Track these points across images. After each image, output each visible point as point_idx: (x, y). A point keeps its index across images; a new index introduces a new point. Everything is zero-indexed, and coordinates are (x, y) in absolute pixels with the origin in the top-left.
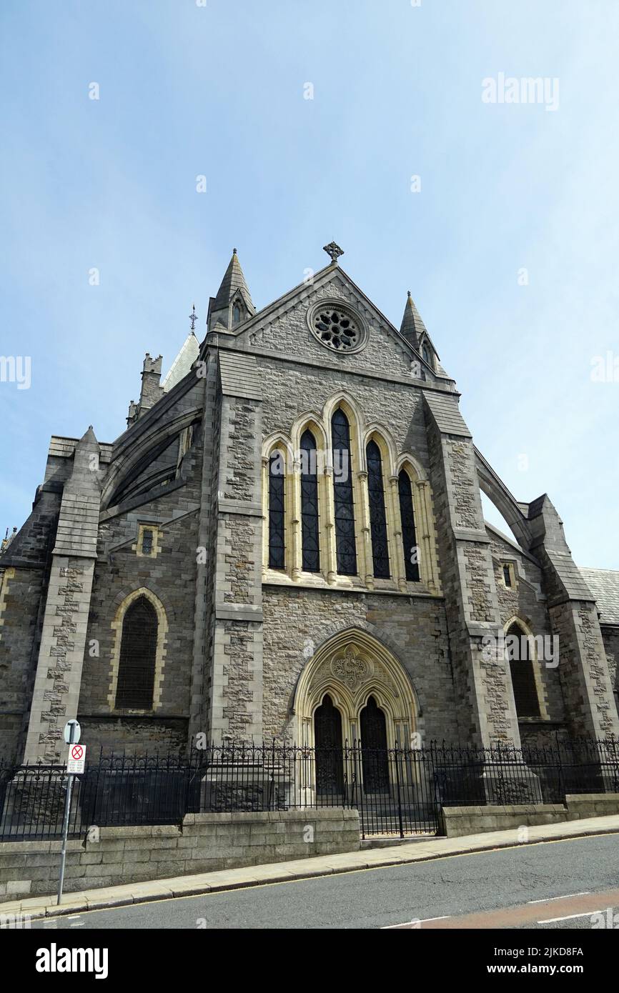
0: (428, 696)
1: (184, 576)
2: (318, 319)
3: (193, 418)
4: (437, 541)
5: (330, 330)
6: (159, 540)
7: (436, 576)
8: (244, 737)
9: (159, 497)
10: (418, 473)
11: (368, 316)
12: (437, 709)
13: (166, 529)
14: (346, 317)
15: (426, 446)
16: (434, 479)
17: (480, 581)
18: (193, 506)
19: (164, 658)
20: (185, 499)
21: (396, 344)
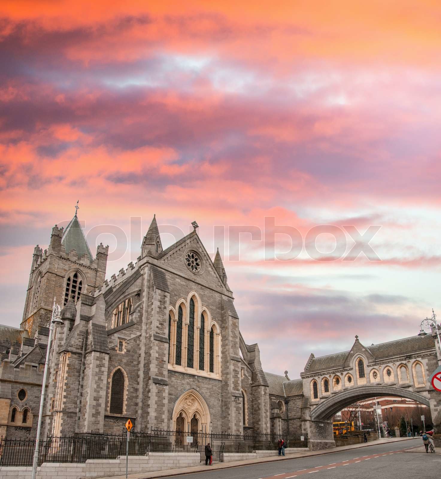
0: (214, 416)
1: (134, 363)
2: (187, 256)
3: (137, 293)
4: (222, 358)
5: (191, 262)
6: (125, 346)
7: (220, 371)
8: (161, 427)
9: (126, 328)
10: (218, 330)
11: (206, 259)
12: (216, 420)
13: (128, 342)
14: (197, 257)
15: (221, 319)
16: (223, 333)
17: (236, 375)
18: (138, 334)
19: (127, 395)
20: (135, 330)
21: (215, 273)
